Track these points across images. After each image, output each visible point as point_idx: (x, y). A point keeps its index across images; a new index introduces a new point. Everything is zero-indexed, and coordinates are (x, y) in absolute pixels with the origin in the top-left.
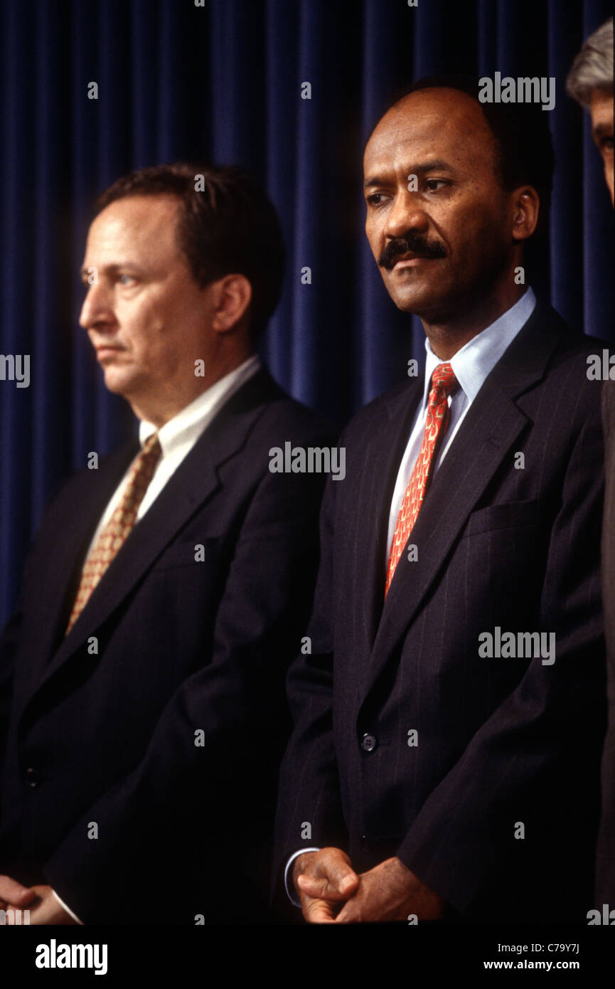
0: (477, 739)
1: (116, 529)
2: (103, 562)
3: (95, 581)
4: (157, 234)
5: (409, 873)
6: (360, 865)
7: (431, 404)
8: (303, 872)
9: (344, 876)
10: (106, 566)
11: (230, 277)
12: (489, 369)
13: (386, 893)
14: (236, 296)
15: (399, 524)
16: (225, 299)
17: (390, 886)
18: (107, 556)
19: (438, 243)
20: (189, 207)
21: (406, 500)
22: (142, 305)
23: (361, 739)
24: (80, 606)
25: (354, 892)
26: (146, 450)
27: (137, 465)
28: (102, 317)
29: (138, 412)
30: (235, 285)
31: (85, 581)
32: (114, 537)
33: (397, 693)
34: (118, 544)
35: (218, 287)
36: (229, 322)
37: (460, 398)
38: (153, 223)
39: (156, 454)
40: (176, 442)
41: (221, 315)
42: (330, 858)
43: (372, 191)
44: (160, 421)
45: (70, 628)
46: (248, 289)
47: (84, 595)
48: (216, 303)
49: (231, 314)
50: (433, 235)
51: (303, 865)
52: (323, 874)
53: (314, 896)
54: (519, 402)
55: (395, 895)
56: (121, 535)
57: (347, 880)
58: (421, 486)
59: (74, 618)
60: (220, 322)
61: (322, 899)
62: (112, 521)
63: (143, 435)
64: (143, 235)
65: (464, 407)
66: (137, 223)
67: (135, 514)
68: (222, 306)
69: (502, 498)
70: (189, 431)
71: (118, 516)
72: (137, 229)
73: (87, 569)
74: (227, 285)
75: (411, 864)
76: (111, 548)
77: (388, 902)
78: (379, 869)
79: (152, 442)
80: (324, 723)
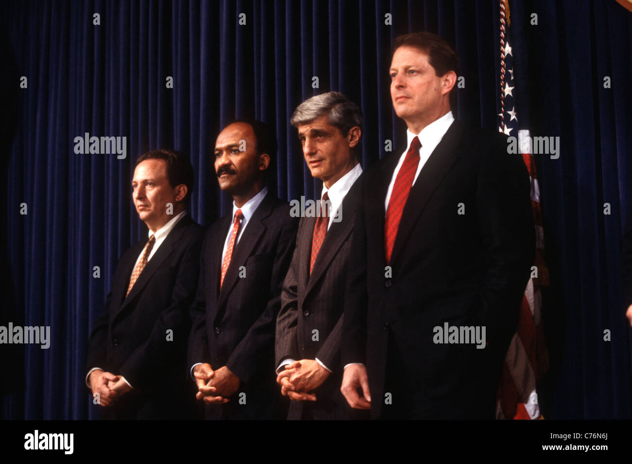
0: (251, 330)
1: (141, 265)
2: (137, 275)
3: (135, 281)
4: (160, 170)
5: (230, 371)
6: (214, 368)
7: (235, 222)
8: (197, 371)
9: (209, 372)
10: (138, 276)
11: (181, 185)
12: (253, 212)
13: (222, 378)
14: (183, 192)
15: (225, 260)
16: (179, 191)
17: (224, 375)
18: (138, 273)
19: (234, 169)
20: (169, 162)
21: (227, 252)
22: (155, 192)
23: (215, 329)
24: (130, 289)
25: (213, 377)
26: (151, 240)
27: (148, 245)
28: (142, 196)
29: (149, 226)
30: (182, 188)
31: (131, 281)
32: (141, 267)
33: (226, 315)
34: (142, 269)
35: (178, 187)
36: (181, 199)
37: (244, 220)
38: (158, 167)
39: (153, 241)
40: (160, 237)
41: (178, 197)
42: (205, 367)
43: (217, 152)
44: (155, 230)
45: (127, 296)
46: (186, 188)
47: (131, 285)
48: (177, 193)
49: (181, 197)
50: (233, 167)
51: (197, 369)
52: (203, 372)
53: (200, 378)
54: (263, 222)
55: (225, 378)
56: (143, 266)
57: (210, 373)
58: (232, 248)
59: (128, 293)
60: (178, 199)
61: (202, 379)
62: (140, 262)
63: (150, 236)
64: (156, 171)
65: (245, 223)
66: (154, 167)
67: (147, 260)
68: (178, 194)
69: (258, 253)
70: (164, 233)
71: (142, 261)
72: (154, 169)
73: (132, 277)
74: (180, 188)
75: (230, 368)
76: (140, 270)
77: (223, 380)
78: (220, 370)
79: (152, 237)
80: (203, 324)
